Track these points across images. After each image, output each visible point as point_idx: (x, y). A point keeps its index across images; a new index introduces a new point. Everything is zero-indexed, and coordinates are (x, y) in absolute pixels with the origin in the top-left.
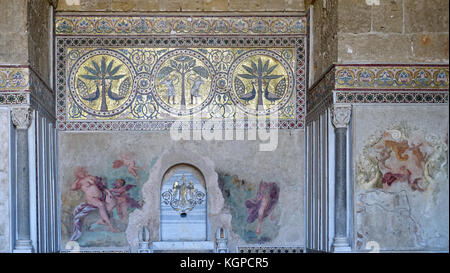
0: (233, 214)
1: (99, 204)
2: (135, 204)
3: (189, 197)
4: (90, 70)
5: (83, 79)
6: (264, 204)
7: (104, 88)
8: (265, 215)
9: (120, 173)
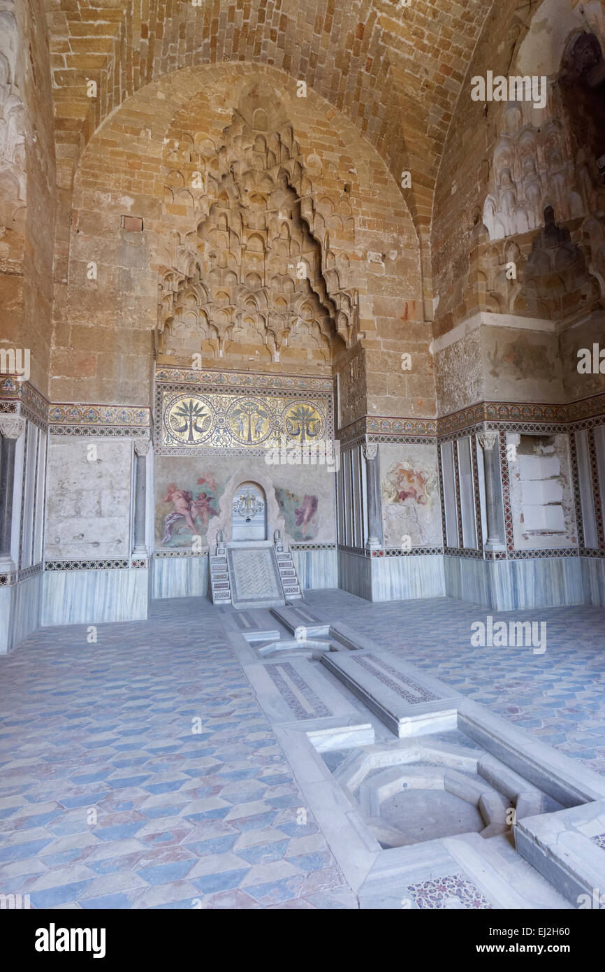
0: (285, 519)
1: (186, 513)
2: (214, 512)
3: (252, 506)
4: (181, 409)
5: (175, 416)
6: (307, 512)
7: (191, 423)
8: (308, 520)
9: (202, 489)
